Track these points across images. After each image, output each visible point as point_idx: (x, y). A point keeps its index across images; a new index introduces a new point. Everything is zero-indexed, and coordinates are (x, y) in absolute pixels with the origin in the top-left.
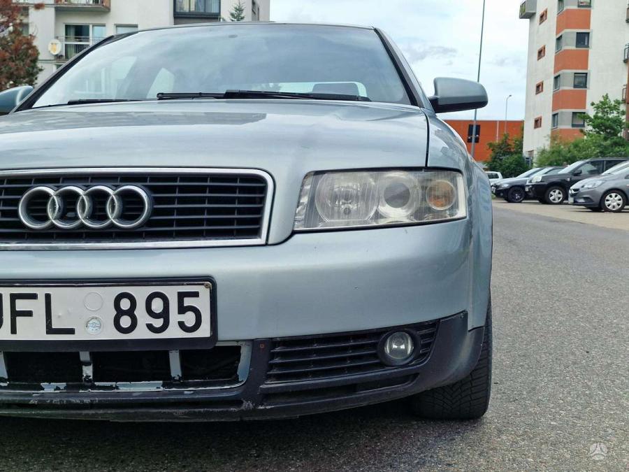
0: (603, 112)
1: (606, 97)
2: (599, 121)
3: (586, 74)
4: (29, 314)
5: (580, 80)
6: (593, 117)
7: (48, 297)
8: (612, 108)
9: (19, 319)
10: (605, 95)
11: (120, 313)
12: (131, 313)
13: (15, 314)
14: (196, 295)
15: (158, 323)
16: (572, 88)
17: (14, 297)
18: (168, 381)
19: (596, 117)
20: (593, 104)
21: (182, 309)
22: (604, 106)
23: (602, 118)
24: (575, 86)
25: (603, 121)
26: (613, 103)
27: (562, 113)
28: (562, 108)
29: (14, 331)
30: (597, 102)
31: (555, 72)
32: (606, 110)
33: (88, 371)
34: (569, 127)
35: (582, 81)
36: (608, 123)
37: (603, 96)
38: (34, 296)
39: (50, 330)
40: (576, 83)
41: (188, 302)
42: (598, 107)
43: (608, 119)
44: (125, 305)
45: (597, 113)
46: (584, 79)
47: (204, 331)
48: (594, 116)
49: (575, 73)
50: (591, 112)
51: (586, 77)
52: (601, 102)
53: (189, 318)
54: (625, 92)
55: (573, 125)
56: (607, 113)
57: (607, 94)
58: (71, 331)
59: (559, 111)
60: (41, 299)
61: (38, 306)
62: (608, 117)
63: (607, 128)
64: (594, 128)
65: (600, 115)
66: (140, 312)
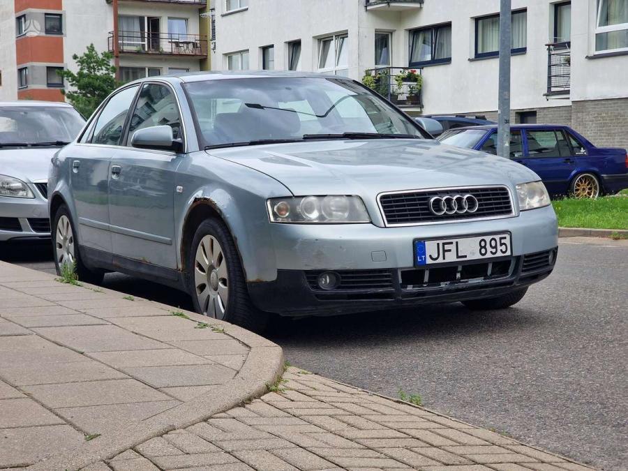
0: (89, 68)
1: (91, 48)
2: (86, 80)
3: (61, 15)
4: (450, 251)
5: (52, 23)
6: (76, 75)
7: (457, 243)
8: (100, 63)
9: (446, 253)
10: (89, 45)
11: (481, 247)
12: (485, 247)
13: (444, 251)
14: (505, 238)
15: (494, 250)
16: (43, 34)
17: (444, 244)
18: (486, 277)
19: (80, 74)
20: (75, 57)
21: (501, 244)
22: (89, 59)
23: (88, 76)
24: (47, 31)
25: (91, 80)
26: (101, 56)
27: (33, 67)
28: (32, 60)
29: (444, 259)
30: (80, 54)
31: (17, 10)
32: (92, 65)
33: (458, 275)
34: (44, 87)
35: (55, 25)
36: (97, 83)
37: (88, 47)
38: (452, 243)
39: (458, 257)
40: (48, 27)
41: (503, 241)
42: (82, 62)
43: (97, 78)
44: (483, 244)
45: (81, 69)
46: (57, 23)
47: (508, 253)
48: (78, 73)
49: (46, 14)
50: (74, 68)
51: (60, 20)
52: (86, 55)
53: (503, 248)
54: (111, 42)
55: (49, 85)
56: (94, 69)
57: (92, 45)
58: (466, 256)
59: (28, 64)
60: (455, 244)
61: (453, 247)
62: (96, 75)
63: (95, 89)
64: (79, 88)
65: (85, 71)
66: (488, 246)
